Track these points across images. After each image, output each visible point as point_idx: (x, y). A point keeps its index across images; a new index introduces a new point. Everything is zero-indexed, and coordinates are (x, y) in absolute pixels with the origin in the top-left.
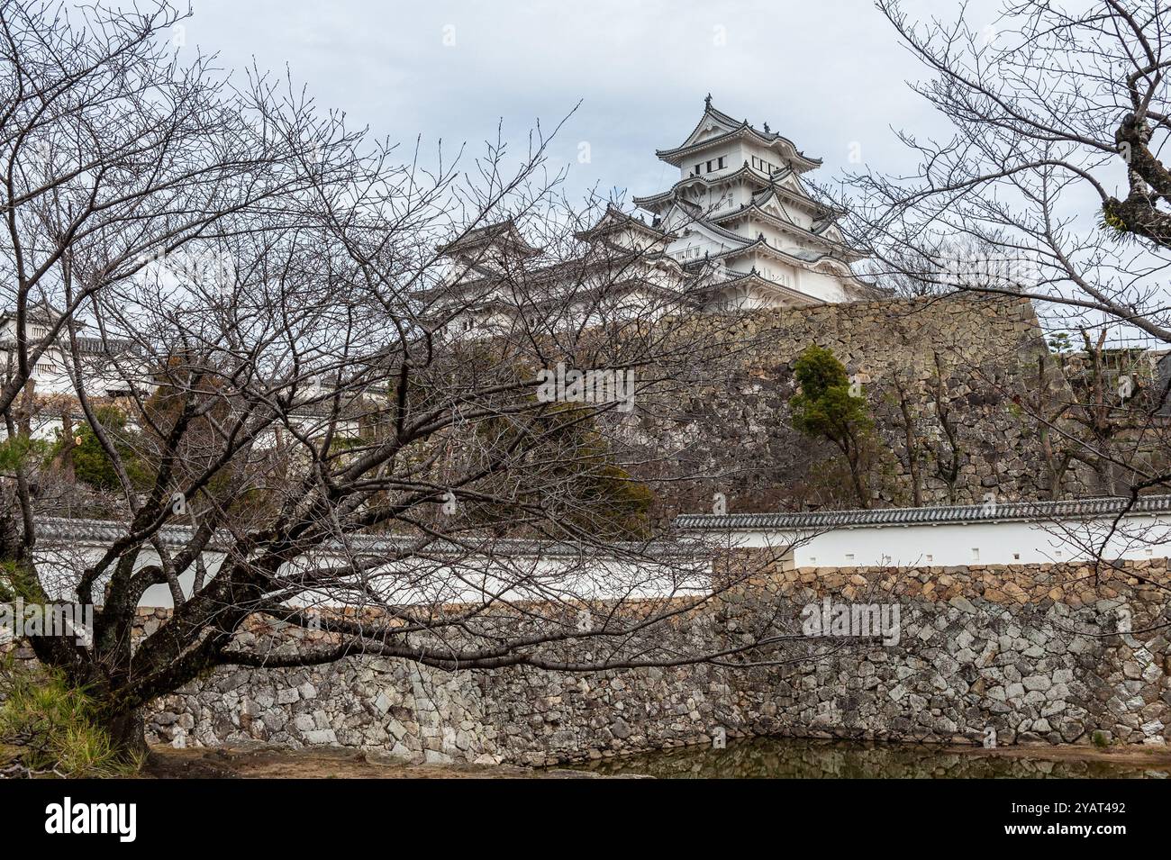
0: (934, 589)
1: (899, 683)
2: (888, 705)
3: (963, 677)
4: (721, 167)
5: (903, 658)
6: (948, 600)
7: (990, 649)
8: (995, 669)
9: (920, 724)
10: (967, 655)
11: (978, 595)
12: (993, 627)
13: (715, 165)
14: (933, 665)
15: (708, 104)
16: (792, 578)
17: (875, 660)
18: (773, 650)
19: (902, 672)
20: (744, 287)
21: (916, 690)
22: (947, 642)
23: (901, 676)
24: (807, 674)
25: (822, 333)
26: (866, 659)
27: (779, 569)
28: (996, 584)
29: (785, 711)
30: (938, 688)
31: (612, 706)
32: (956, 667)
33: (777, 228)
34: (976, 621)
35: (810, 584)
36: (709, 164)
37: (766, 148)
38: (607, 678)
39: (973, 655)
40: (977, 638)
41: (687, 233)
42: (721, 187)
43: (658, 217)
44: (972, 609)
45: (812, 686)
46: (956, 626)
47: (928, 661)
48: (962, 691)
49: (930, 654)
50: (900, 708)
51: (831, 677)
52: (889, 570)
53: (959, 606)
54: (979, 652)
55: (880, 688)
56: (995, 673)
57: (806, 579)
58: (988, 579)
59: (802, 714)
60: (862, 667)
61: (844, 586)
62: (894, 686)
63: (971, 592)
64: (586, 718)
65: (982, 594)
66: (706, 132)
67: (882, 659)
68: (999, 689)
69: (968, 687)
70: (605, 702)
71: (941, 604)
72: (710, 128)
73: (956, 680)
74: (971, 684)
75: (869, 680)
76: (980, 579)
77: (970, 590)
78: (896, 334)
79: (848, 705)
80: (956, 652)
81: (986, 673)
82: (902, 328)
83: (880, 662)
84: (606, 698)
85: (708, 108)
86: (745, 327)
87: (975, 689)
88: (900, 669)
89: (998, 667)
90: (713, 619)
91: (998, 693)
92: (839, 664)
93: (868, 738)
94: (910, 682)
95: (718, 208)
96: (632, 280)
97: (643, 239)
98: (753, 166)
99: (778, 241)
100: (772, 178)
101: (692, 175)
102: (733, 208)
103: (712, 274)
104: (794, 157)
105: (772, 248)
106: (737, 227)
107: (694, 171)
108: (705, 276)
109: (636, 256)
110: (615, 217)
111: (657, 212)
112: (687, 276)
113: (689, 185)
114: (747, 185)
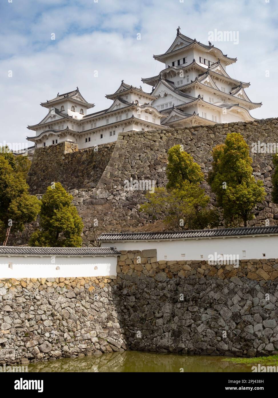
0: (223, 273)
1: (202, 323)
2: (196, 334)
3: (234, 320)
4: (184, 63)
5: (206, 309)
6: (230, 278)
7: (248, 305)
8: (250, 316)
9: (210, 346)
10: (237, 308)
11: (245, 275)
12: (251, 293)
13: (181, 62)
14: (220, 314)
15: (178, 32)
16: (155, 266)
17: (192, 310)
18: (143, 305)
19: (204, 317)
20: (191, 121)
21: (210, 328)
22: (227, 301)
23: (203, 319)
24: (159, 318)
26: (188, 310)
27: (149, 262)
28: (253, 270)
29: (146, 338)
30: (221, 326)
31: (42, 335)
32: (230, 314)
33: (211, 92)
34: (242, 290)
35: (163, 270)
36: (179, 61)
37: (207, 53)
38: (42, 320)
39: (240, 308)
40: (242, 299)
41: (166, 95)
43: (154, 88)
44: (241, 283)
45: (160, 324)
46: (233, 292)
47: (217, 311)
48: (232, 327)
49: (218, 307)
50: (201, 336)
51: (170, 320)
52: (202, 262)
53: (234, 282)
54: (242, 307)
55: (193, 326)
56: (249, 318)
57: (162, 267)
58: (250, 267)
59: (155, 339)
60: (185, 315)
61: (179, 271)
62: (200, 325)
63: (241, 274)
64: (24, 342)
65: (246, 275)
66: (177, 45)
67: (195, 310)
68: (250, 326)
69: (235, 325)
70: (38, 333)
71: (226, 280)
72: (179, 43)
73: (230, 322)
74: (237, 324)
75: (188, 321)
76: (246, 267)
77: (240, 273)
79: (176, 335)
80: (231, 306)
81: (245, 318)
83: (194, 312)
84: (39, 331)
85: (178, 34)
87: (239, 327)
88: (204, 315)
89: (252, 314)
90: (116, 288)
91: (250, 329)
92: (174, 312)
93: (184, 352)
94: (208, 322)
95: (182, 83)
96: (131, 118)
97: (140, 98)
98: (200, 62)
99: (211, 99)
100: (209, 68)
101: (169, 67)
102: (188, 83)
103: (176, 115)
104: (222, 58)
105: (205, 102)
106: (190, 92)
107: (171, 65)
108: (172, 116)
109: (133, 106)
110: (125, 87)
111: (154, 86)
112: (162, 116)
113: (168, 72)
114: (195, 71)
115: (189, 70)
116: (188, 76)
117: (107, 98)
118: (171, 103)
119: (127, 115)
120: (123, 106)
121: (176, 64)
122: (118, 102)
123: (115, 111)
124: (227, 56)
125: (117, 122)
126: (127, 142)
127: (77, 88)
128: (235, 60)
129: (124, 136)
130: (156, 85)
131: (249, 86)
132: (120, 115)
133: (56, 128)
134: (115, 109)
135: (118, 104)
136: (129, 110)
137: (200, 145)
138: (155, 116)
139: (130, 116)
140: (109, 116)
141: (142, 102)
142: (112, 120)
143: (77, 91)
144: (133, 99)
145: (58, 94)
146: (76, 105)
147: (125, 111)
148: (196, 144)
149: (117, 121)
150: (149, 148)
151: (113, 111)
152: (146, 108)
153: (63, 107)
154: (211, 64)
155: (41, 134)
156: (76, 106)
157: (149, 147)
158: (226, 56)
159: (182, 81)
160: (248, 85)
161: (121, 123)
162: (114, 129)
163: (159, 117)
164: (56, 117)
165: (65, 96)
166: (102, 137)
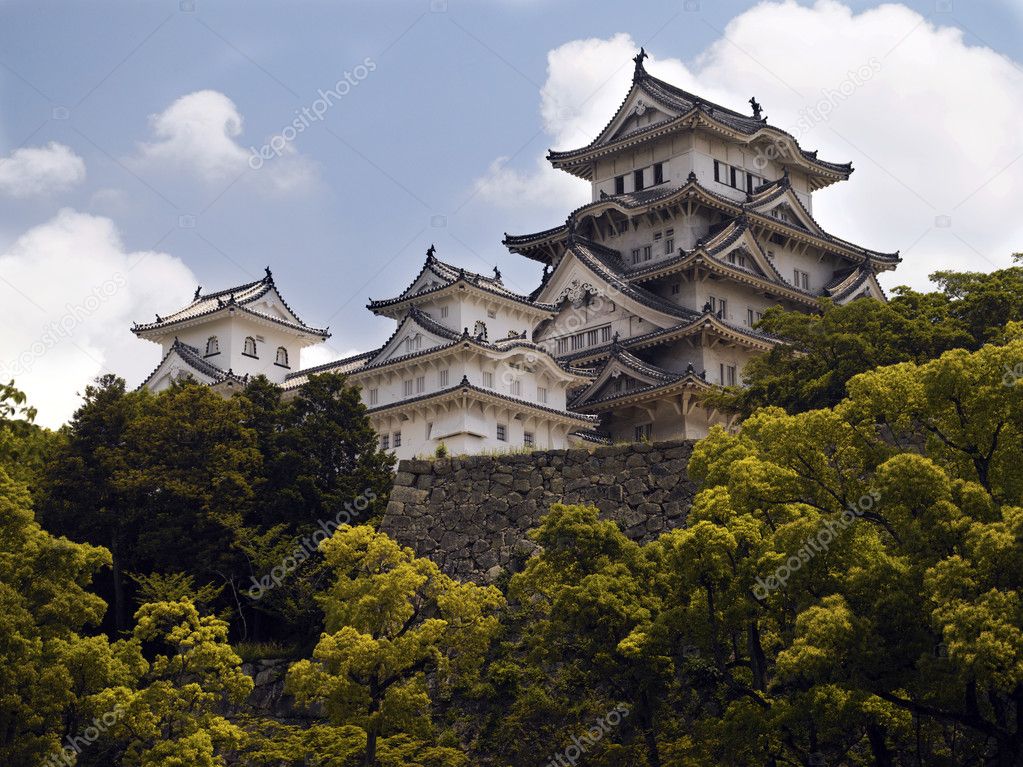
4: (658, 180)
13: (648, 178)
20: (679, 398)
36: (639, 176)
37: (742, 145)
42: (653, 220)
43: (550, 269)
66: (634, 117)
72: (640, 111)
85: (639, 75)
95: (648, 256)
96: (457, 388)
97: (492, 315)
98: (717, 179)
99: (754, 312)
100: (749, 200)
101: (603, 195)
102: (671, 255)
103: (623, 375)
104: (797, 161)
105: (731, 328)
106: (676, 290)
107: (610, 190)
108: (611, 379)
109: (467, 345)
110: (438, 274)
111: (549, 262)
112: (571, 380)
113: (598, 214)
114: (697, 214)
115: (676, 211)
116: (670, 232)
117: (376, 312)
118: (607, 328)
119: (444, 374)
120: (429, 341)
121: (629, 185)
122: (413, 327)
123: (401, 360)
124: (818, 157)
125: (406, 402)
126: (430, 496)
127: (267, 270)
128: (846, 171)
129: (417, 475)
130: (555, 261)
131: (899, 265)
132: (419, 374)
134: (401, 352)
135: (412, 336)
136: (450, 359)
137: (679, 511)
138: (548, 378)
139: (454, 381)
140: (379, 377)
141: (499, 329)
142: (392, 394)
143: (268, 281)
144: (465, 316)
145: (197, 294)
146: (261, 334)
147: (438, 362)
148: (665, 505)
149: (409, 397)
150: (504, 518)
151: (393, 362)
152: (514, 352)
153: (212, 340)
154: (755, 183)
156: (261, 339)
157: (503, 514)
158: (814, 154)
159: (648, 249)
160: (893, 260)
161: (422, 403)
162: (396, 426)
163: (563, 383)
165: (220, 303)
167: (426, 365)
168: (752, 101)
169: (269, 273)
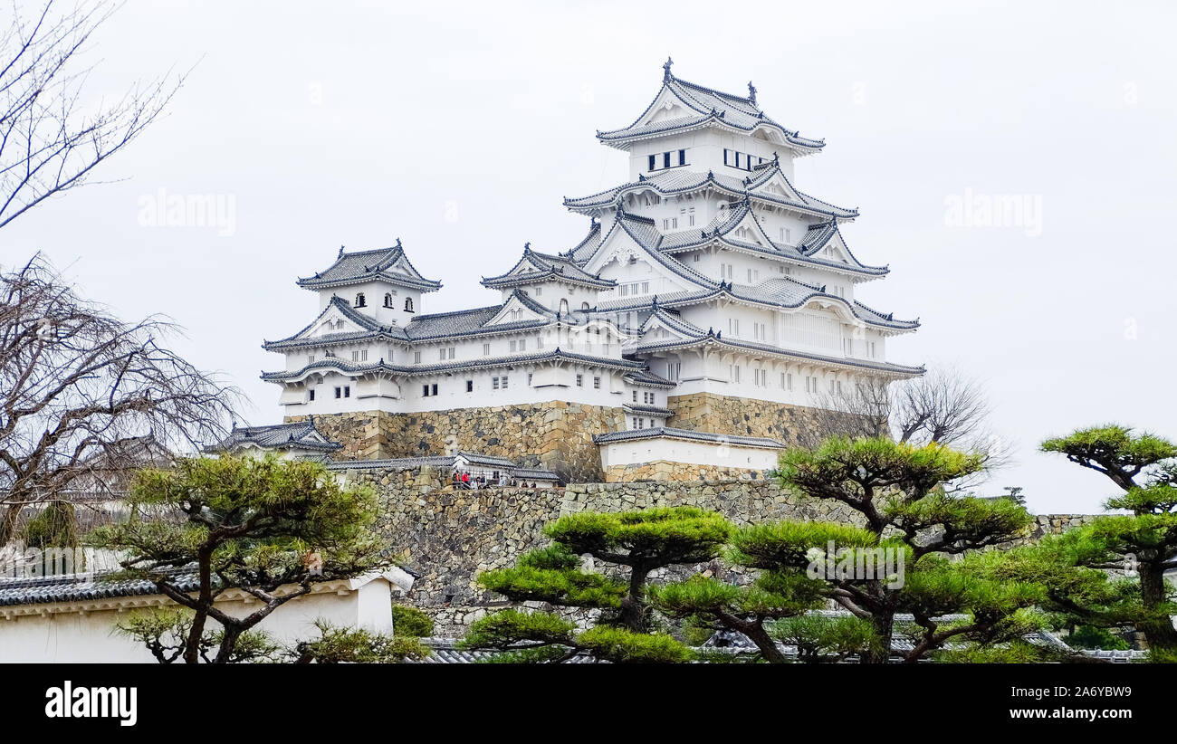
4: (682, 163)
13: (674, 160)
15: (667, 72)
20: (701, 349)
25: (732, 513)
33: (753, 256)
36: (667, 156)
37: (745, 136)
41: (633, 261)
42: (679, 198)
43: (597, 220)
66: (663, 110)
72: (668, 106)
78: (806, 517)
82: (813, 512)
85: (668, 78)
86: (655, 501)
95: (675, 225)
96: (552, 354)
97: (571, 292)
98: (725, 162)
99: (753, 272)
100: (749, 180)
101: (640, 177)
102: (692, 227)
104: (784, 141)
105: (738, 297)
106: (697, 259)
107: (645, 171)
108: (651, 329)
109: (559, 324)
110: (533, 263)
113: (638, 192)
114: (713, 197)
115: (697, 195)
116: (692, 210)
117: (487, 286)
118: (646, 283)
119: (540, 342)
121: (659, 163)
122: (516, 303)
123: (508, 326)
124: (798, 138)
125: (512, 359)
127: (398, 240)
128: (820, 145)
131: (856, 219)
132: (521, 338)
133: (345, 355)
135: (516, 309)
136: (546, 331)
139: (549, 347)
140: (491, 337)
142: (500, 350)
143: (399, 249)
145: (341, 250)
146: (395, 289)
147: (536, 332)
149: (514, 354)
151: (504, 327)
153: (360, 295)
154: (753, 164)
155: (304, 370)
156: (395, 293)
158: (796, 135)
159: (675, 220)
160: (853, 215)
161: (526, 362)
162: (503, 373)
163: (620, 341)
164: (345, 325)
165: (367, 270)
166: (470, 389)
167: (527, 333)
168: (750, 85)
169: (400, 243)
